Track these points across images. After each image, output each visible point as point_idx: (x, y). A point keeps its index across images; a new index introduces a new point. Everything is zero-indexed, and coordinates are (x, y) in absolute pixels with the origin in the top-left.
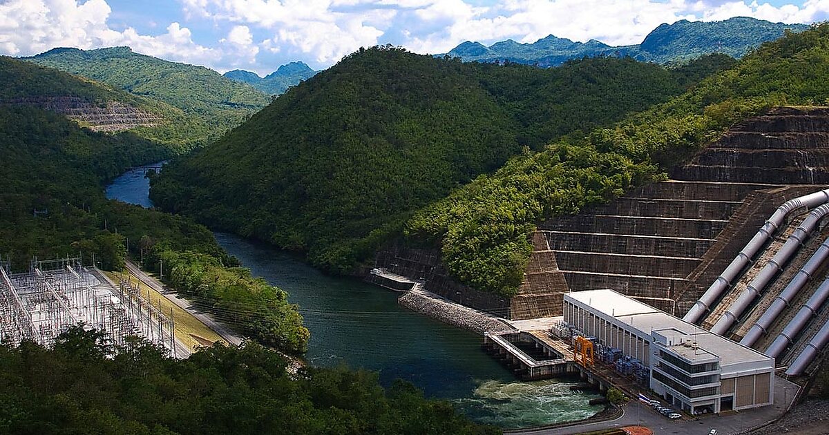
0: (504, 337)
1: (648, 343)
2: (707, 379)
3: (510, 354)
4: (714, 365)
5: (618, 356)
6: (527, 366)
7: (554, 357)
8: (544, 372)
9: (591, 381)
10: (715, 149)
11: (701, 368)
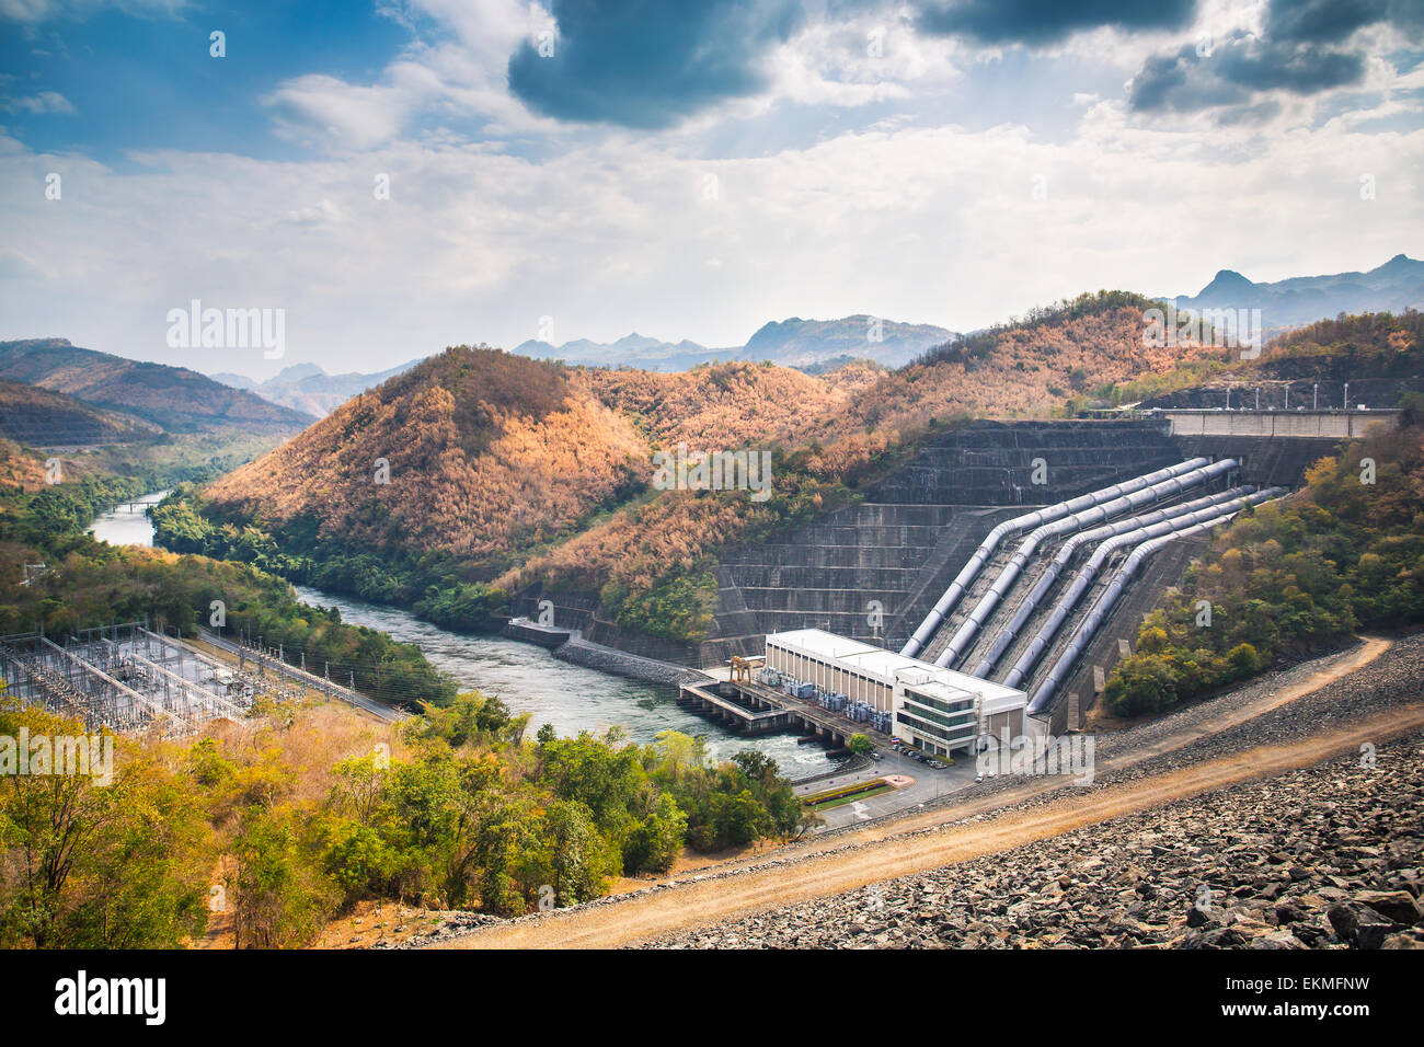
0: (702, 688)
1: (891, 687)
2: (963, 719)
3: (717, 706)
4: (970, 704)
5: (845, 702)
6: (743, 719)
7: (767, 708)
8: (764, 725)
9: (820, 731)
10: (913, 468)
11: (956, 706)
